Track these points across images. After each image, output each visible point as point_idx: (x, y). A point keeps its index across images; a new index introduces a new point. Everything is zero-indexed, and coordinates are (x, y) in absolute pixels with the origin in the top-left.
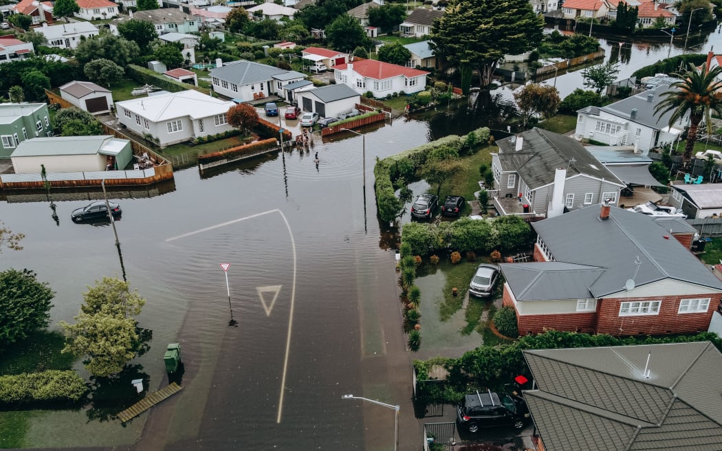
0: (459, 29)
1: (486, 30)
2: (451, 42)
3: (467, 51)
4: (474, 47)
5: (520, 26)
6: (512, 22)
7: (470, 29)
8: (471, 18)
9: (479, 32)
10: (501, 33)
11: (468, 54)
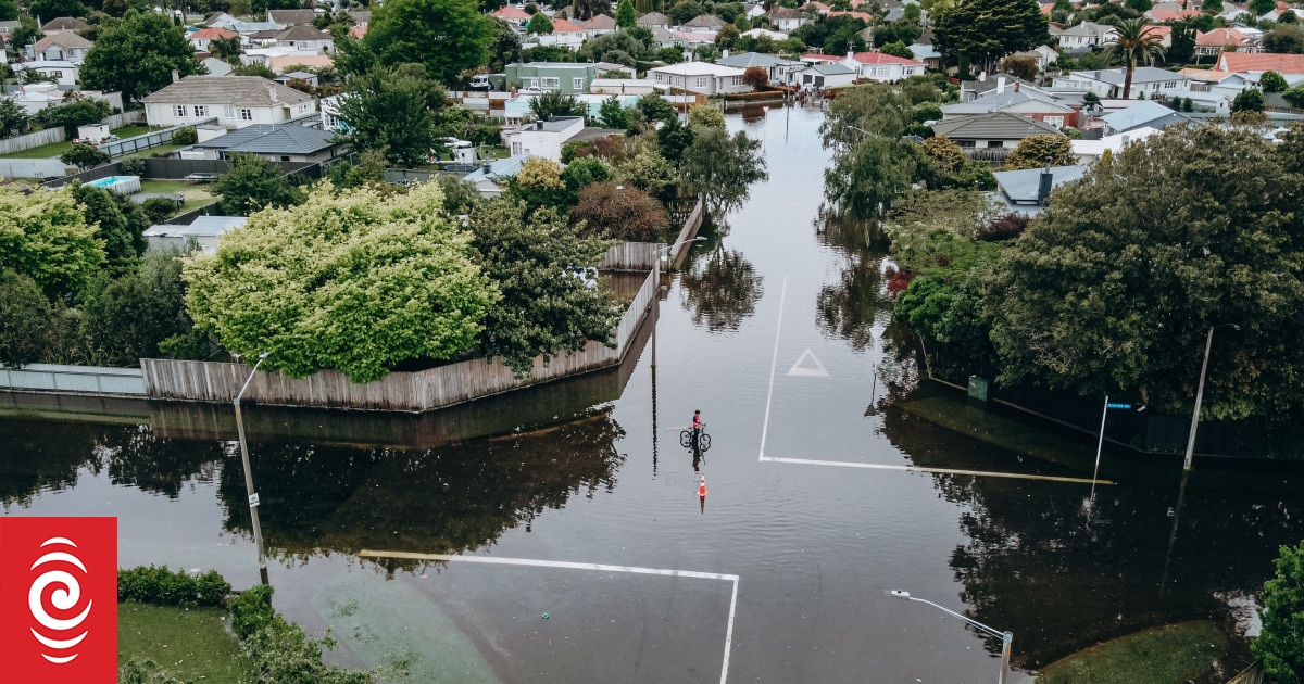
0: (958, 20)
1: (985, 20)
2: (951, 33)
3: (965, 40)
4: (973, 36)
5: (1019, 18)
6: (1012, 14)
7: (969, 20)
8: (971, 9)
9: (977, 22)
10: (1000, 24)
11: (966, 44)
